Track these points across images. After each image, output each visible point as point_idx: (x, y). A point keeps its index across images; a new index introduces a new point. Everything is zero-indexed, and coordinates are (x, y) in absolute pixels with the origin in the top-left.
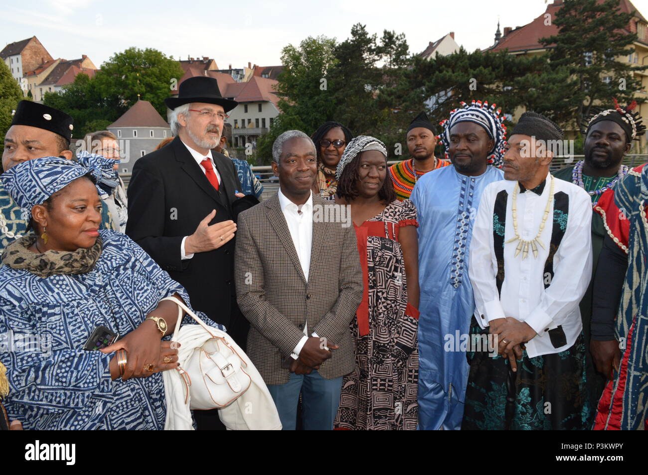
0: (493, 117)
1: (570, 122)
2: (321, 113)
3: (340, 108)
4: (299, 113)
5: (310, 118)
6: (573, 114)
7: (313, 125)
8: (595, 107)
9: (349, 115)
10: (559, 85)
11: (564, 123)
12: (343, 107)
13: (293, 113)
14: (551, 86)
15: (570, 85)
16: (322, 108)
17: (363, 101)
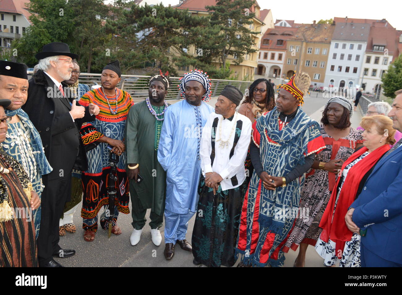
0: (206, 79)
1: (218, 58)
2: (63, 30)
3: (78, 29)
4: (46, 27)
5: (55, 32)
6: (220, 53)
7: (57, 37)
8: (231, 51)
9: (84, 34)
10: (214, 36)
11: (215, 58)
12: (80, 28)
13: (42, 27)
14: (210, 36)
15: (219, 37)
16: (65, 27)
17: (94, 26)
